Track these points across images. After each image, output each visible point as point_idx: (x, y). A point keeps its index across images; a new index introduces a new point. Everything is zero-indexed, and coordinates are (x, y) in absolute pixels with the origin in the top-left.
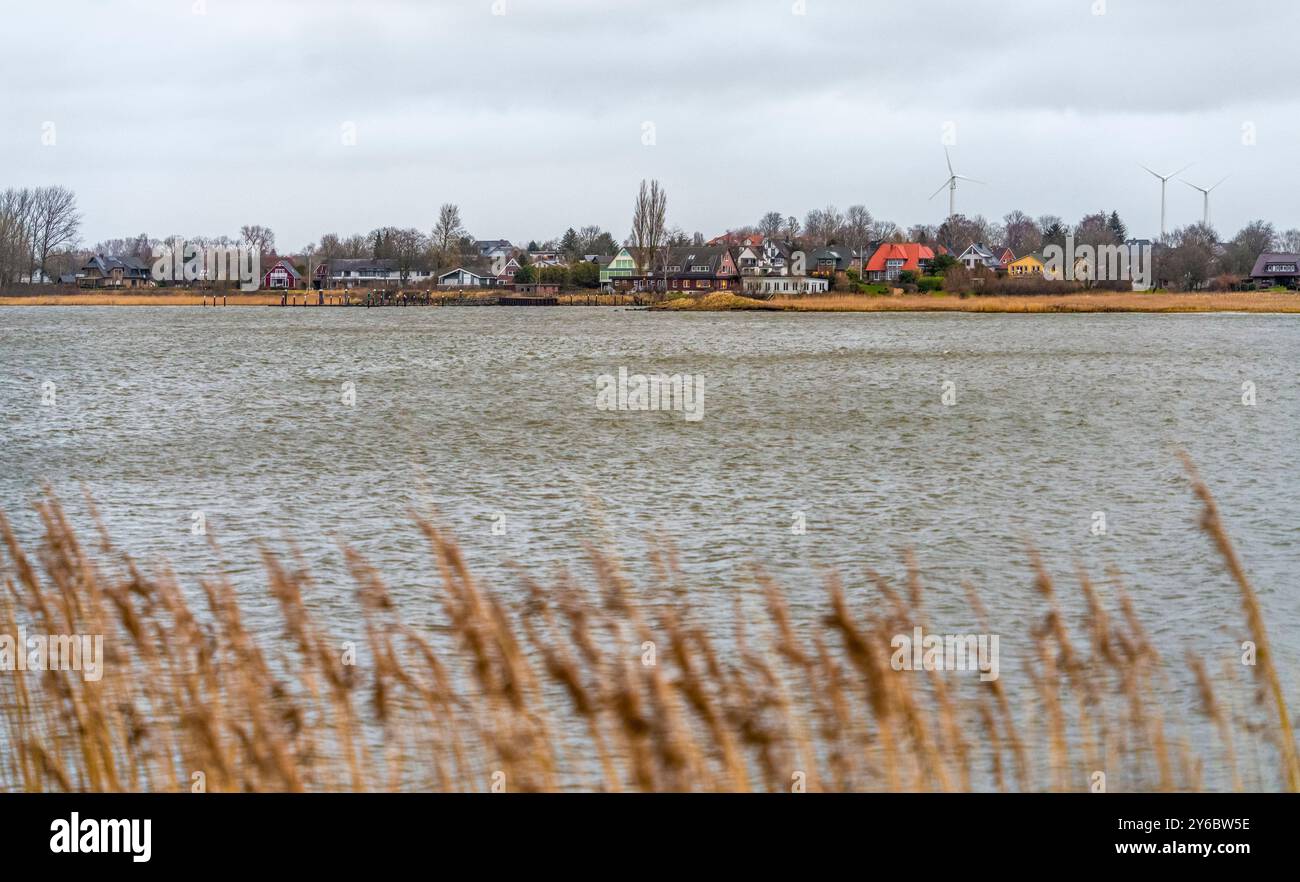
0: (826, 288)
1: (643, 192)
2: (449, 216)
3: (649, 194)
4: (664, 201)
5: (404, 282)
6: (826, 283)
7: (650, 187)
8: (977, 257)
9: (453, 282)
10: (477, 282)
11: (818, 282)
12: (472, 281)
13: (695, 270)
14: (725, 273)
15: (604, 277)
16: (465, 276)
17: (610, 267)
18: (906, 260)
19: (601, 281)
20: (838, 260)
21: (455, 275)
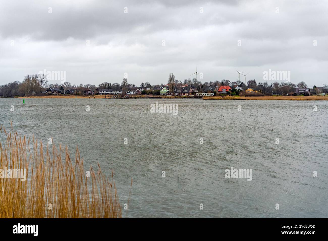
0: (214, 95)
1: (170, 75)
2: (125, 80)
3: (171, 76)
4: (174, 77)
5: (116, 94)
6: (213, 94)
7: (171, 75)
8: (239, 89)
9: (129, 94)
10: (134, 94)
11: (212, 94)
12: (133, 93)
13: (184, 91)
14: (190, 92)
15: (161, 93)
16: (132, 92)
17: (162, 90)
18: (226, 89)
19: (160, 93)
20: (212, 89)
21: (129, 92)
